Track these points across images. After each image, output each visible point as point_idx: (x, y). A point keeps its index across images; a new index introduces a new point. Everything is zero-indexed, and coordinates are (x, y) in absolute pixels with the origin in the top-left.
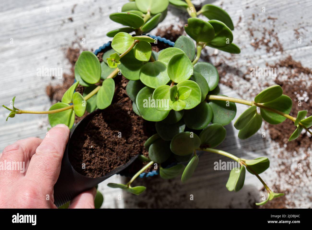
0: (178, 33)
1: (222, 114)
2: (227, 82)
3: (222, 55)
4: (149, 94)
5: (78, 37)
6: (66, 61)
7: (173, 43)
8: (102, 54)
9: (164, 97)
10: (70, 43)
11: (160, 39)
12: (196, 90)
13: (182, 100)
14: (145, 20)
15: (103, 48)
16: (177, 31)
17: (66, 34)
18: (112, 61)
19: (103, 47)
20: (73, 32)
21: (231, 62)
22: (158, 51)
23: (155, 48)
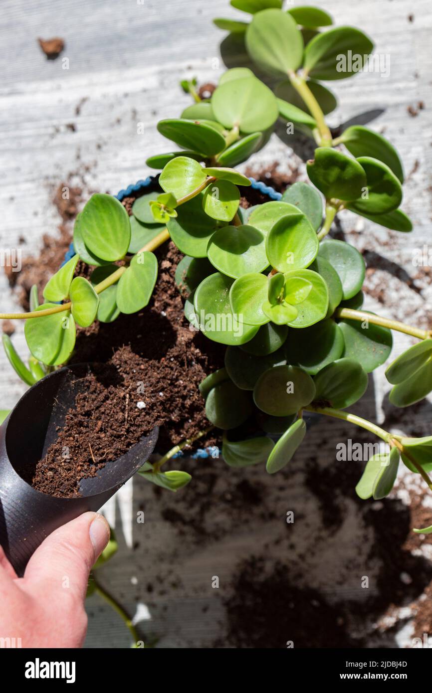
0: (286, 179)
1: (363, 350)
2: (375, 291)
3: (372, 234)
4: (222, 288)
5: (83, 164)
6: (53, 210)
7: (279, 194)
8: (132, 200)
9: (252, 298)
10: (64, 175)
11: (254, 185)
12: (319, 290)
13: (291, 305)
14: (228, 141)
15: (136, 189)
16: (285, 175)
17: (59, 155)
18: (160, 209)
19: (136, 186)
20: (72, 154)
21: (387, 251)
22: (246, 206)
23: (242, 200)
